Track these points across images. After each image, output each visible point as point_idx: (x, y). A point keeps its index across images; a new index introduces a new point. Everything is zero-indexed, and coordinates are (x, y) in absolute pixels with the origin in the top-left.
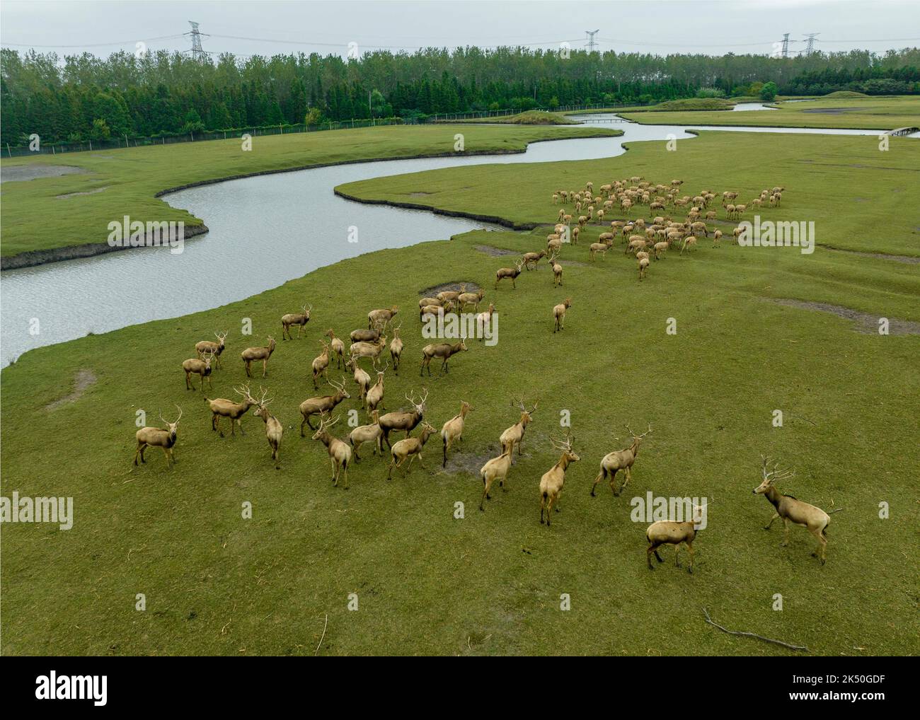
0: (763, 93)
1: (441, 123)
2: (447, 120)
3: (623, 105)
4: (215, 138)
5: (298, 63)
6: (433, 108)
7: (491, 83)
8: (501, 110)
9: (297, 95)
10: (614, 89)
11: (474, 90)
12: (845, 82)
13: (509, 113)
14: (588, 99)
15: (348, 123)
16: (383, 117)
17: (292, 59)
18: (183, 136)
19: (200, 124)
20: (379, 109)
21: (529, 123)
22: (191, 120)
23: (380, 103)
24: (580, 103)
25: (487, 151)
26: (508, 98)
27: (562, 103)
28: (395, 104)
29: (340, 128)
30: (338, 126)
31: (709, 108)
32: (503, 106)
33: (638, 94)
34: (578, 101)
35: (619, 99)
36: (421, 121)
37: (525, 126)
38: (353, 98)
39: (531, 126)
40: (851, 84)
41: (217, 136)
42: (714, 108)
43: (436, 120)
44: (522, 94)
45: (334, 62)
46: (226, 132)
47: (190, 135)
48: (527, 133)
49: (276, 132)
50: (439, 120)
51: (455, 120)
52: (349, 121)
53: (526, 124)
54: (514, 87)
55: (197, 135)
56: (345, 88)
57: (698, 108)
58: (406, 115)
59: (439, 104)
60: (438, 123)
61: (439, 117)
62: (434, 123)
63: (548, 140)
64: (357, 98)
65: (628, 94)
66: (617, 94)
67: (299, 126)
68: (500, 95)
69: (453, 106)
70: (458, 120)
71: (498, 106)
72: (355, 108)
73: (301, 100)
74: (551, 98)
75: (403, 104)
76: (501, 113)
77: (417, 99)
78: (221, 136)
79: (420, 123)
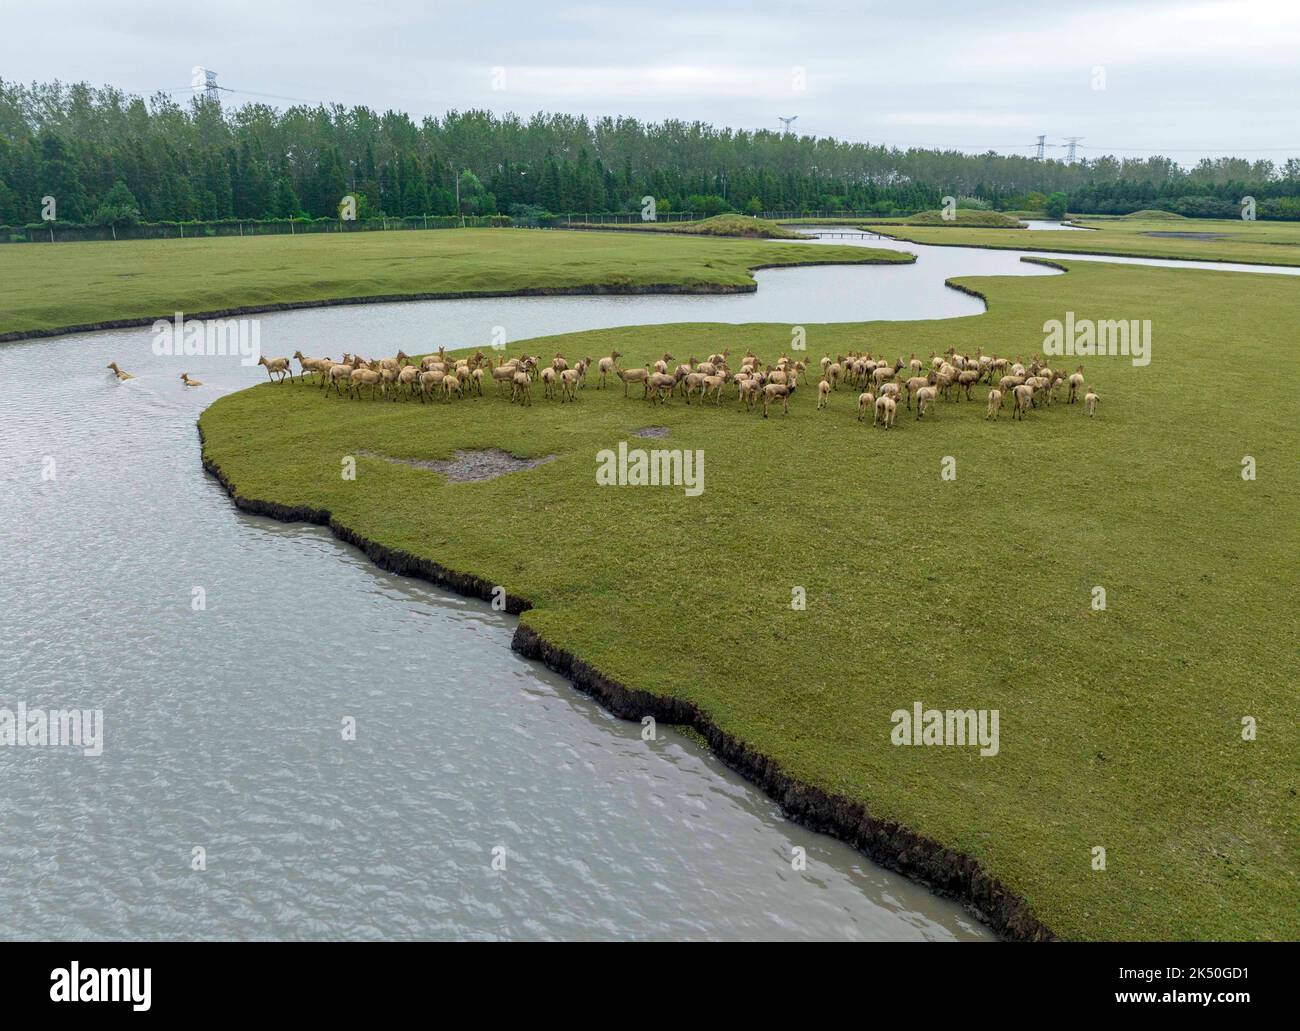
0: (1049, 207)
1: (577, 228)
2: (586, 224)
3: (854, 215)
4: (161, 236)
5: (333, 121)
6: (563, 204)
7: (657, 172)
8: (674, 213)
9: (329, 170)
10: (839, 192)
11: (629, 180)
12: (1149, 199)
13: (686, 218)
14: (804, 204)
15: (418, 220)
16: (480, 214)
17: (323, 116)
18: (94, 229)
19: (130, 210)
20: (474, 201)
21: (726, 235)
22: (115, 202)
23: (475, 192)
24: (793, 208)
25: (676, 286)
26: (683, 197)
27: (766, 207)
28: (501, 195)
29: (402, 228)
30: (399, 225)
31: (993, 224)
32: (677, 208)
33: (873, 200)
34: (789, 205)
35: (848, 205)
36: (544, 224)
37: (718, 239)
38: (429, 182)
39: (730, 239)
40: (1158, 201)
41: (166, 231)
42: (1000, 224)
43: (570, 224)
44: (705, 191)
45: (397, 124)
46: (184, 226)
47: (110, 228)
48: (741, 250)
49: (284, 229)
50: (574, 224)
51: (599, 225)
52: (419, 217)
53: (721, 235)
54: (692, 180)
55: (124, 229)
56: (415, 163)
57: (976, 224)
58: (519, 214)
59: (574, 198)
60: (572, 227)
61: (574, 219)
62: (565, 227)
63: (784, 266)
64: (436, 181)
65: (860, 200)
66: (845, 198)
67: (326, 222)
68: (670, 190)
69: (598, 203)
70: (606, 225)
71: (669, 206)
72: (432, 197)
73: (335, 180)
74: (750, 198)
75: (515, 196)
76: (674, 218)
77: (537, 189)
78: (174, 233)
79: (542, 227)
